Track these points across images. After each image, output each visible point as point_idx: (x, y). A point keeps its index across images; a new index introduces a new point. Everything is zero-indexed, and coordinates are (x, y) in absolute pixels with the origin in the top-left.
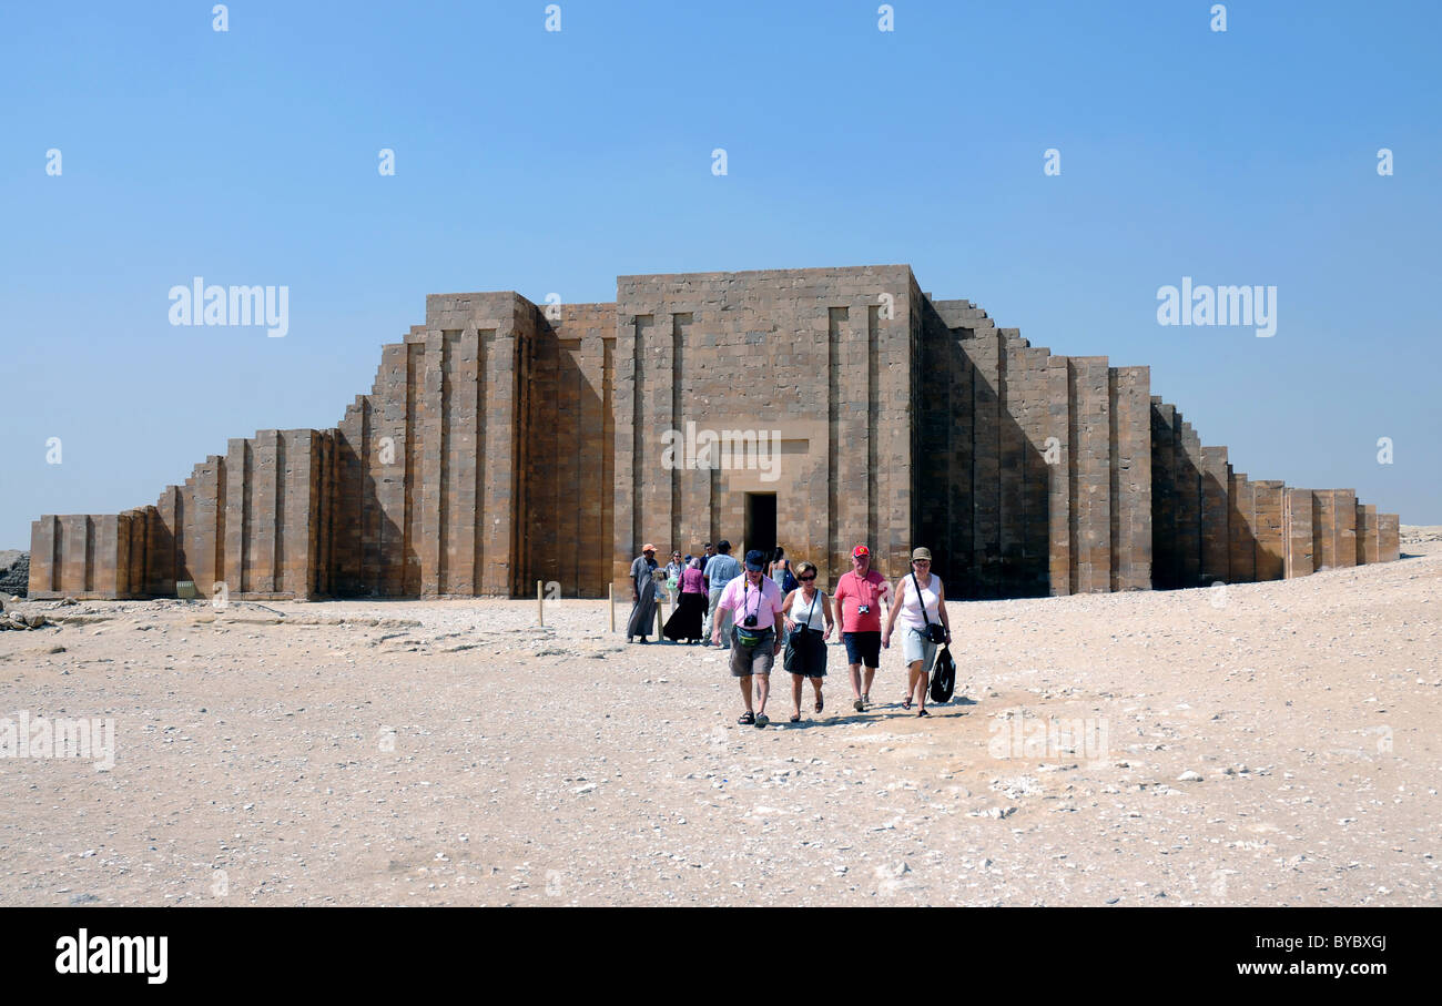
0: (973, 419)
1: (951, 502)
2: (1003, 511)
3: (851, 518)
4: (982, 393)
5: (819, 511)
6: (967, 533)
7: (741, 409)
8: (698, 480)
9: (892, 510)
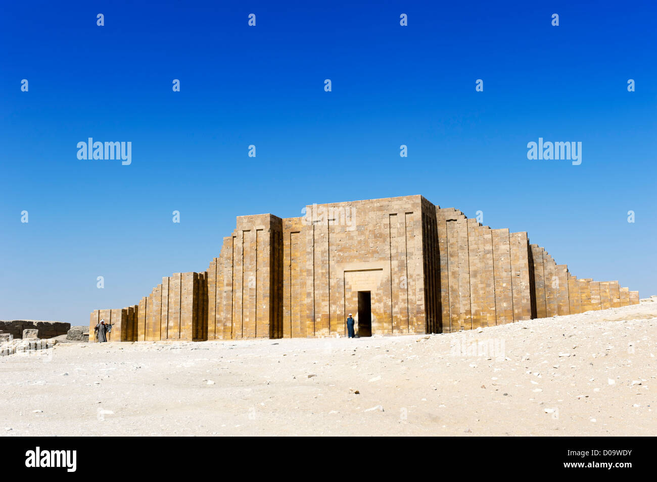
2: (472, 296)
3: (400, 301)
5: (387, 298)
6: (457, 306)
7: (355, 257)
8: (339, 287)
9: (417, 297)
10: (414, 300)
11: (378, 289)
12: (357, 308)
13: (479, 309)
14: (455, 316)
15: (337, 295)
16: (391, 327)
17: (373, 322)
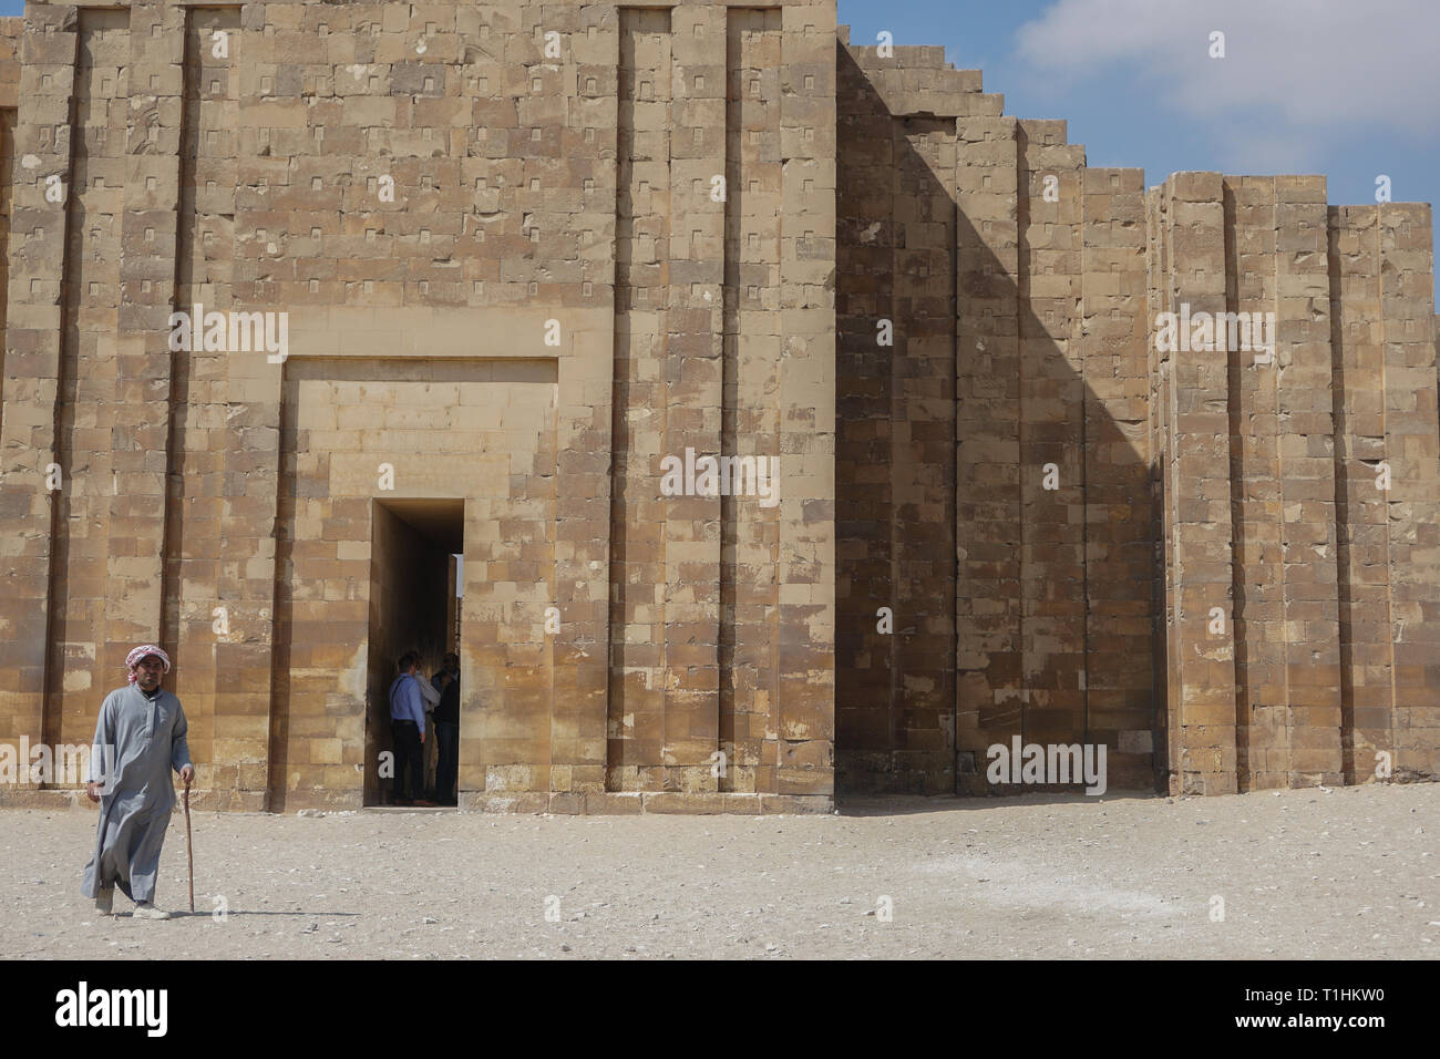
0: (955, 337)
1: (898, 547)
2: (1032, 571)
3: (673, 576)
4: (976, 275)
5: (583, 555)
6: (940, 625)
7: (372, 271)
8: (244, 460)
9: (785, 557)
10: (763, 576)
11: (514, 494)
12: (362, 614)
13: (1069, 650)
14: (924, 685)
15: (225, 514)
16: (596, 750)
17: (476, 704)
